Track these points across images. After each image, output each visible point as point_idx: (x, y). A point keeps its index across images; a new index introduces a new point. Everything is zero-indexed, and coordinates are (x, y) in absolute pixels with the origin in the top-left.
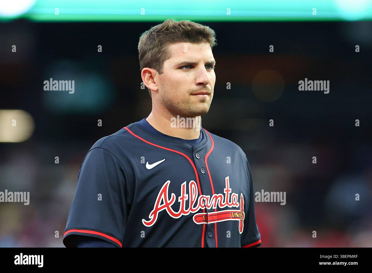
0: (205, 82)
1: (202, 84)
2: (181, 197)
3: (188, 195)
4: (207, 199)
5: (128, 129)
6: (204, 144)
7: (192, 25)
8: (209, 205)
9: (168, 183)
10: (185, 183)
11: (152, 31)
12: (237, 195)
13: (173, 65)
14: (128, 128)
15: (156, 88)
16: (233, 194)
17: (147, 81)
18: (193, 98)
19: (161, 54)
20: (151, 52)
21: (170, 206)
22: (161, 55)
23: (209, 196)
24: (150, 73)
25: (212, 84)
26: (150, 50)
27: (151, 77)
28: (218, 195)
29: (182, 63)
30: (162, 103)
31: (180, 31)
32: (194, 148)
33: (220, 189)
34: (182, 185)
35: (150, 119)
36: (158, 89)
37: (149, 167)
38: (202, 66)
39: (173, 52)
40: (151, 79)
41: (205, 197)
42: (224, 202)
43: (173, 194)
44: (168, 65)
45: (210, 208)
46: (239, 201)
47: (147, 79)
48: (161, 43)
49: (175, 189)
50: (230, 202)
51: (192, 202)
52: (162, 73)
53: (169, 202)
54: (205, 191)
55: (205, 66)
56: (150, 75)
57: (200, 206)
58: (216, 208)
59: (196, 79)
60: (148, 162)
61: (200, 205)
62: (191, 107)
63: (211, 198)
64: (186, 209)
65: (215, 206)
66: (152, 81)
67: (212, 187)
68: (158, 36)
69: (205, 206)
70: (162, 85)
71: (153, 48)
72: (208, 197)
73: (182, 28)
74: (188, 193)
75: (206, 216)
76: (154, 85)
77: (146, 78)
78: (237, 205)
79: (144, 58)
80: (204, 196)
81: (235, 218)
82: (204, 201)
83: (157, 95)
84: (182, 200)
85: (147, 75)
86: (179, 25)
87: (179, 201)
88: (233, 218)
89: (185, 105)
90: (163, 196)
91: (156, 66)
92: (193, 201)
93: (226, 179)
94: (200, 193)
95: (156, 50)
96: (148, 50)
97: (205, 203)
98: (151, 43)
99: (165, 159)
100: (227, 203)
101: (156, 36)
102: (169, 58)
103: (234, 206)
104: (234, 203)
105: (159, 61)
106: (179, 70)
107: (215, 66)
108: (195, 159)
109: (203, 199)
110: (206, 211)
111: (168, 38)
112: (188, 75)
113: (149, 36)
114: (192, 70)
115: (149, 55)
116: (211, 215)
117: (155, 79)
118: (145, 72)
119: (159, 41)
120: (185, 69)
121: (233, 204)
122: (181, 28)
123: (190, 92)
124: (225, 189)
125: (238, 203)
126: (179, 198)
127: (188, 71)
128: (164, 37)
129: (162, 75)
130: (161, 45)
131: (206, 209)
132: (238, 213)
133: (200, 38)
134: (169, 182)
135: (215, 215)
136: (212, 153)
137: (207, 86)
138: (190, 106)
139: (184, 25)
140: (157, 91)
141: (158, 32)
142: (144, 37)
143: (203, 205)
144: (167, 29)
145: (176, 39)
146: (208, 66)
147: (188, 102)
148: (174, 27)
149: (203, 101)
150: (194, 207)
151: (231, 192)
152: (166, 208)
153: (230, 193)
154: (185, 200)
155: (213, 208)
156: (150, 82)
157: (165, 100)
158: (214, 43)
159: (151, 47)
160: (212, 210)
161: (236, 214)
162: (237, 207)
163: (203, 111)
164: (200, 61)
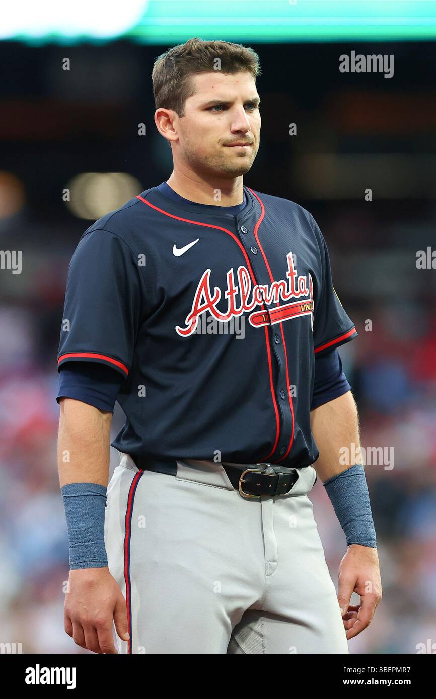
0: (243, 129)
1: (241, 133)
2: (229, 291)
3: (237, 287)
4: (265, 290)
5: (142, 199)
6: (250, 212)
7: (225, 49)
8: (268, 298)
9: (208, 273)
10: (232, 270)
11: (170, 55)
12: (305, 277)
13: (199, 104)
14: (141, 196)
15: (174, 138)
16: (300, 277)
17: (162, 126)
18: (227, 151)
19: (181, 87)
20: (169, 86)
21: (214, 305)
22: (181, 91)
23: (267, 286)
24: (167, 115)
25: (256, 131)
26: (166, 82)
27: (169, 122)
28: (278, 283)
29: (210, 103)
30: (184, 159)
31: (208, 57)
32: (238, 219)
33: (280, 272)
34: (228, 274)
35: (173, 182)
36: (178, 139)
37: (177, 252)
38: (239, 107)
39: (198, 85)
40: (168, 124)
41: (262, 288)
42: (288, 291)
43: (216, 288)
44: (191, 105)
45: (269, 303)
46: (308, 287)
47: (163, 124)
48: (181, 74)
49: (219, 280)
50: (297, 290)
51: (244, 297)
52: (183, 116)
53: (212, 300)
54: (260, 279)
55: (244, 106)
56: (166, 118)
57: (256, 302)
58: (278, 301)
59: (230, 126)
60: (175, 245)
61: (256, 299)
62: (225, 163)
63: (270, 287)
64: (237, 308)
65: (276, 299)
66: (170, 127)
67: (270, 272)
68: (177, 62)
69: (263, 300)
70: (184, 133)
71: (170, 80)
72: (266, 288)
73: (210, 52)
74: (237, 284)
75: (267, 314)
76: (172, 134)
77: (161, 123)
78: (306, 293)
79: (159, 93)
80: (260, 286)
81: (306, 311)
82: (261, 293)
83: (177, 147)
84: (229, 296)
85: (163, 119)
86: (206, 47)
87: (226, 298)
88: (303, 312)
89: (216, 160)
90: (203, 292)
91: (175, 106)
92: (245, 294)
93: (288, 256)
94: (255, 282)
95: (173, 83)
96: (164, 82)
97: (262, 296)
98: (168, 73)
99: (198, 239)
100: (293, 292)
101: (174, 62)
102: (192, 95)
103: (303, 295)
104: (302, 290)
105: (179, 99)
106: (207, 112)
107: (259, 105)
108: (241, 235)
109: (260, 291)
110: (265, 307)
111: (190, 66)
112: (219, 119)
113: (166, 63)
114: (225, 112)
115: (165, 89)
116: (274, 313)
117: (174, 124)
118: (160, 114)
119: (179, 70)
120: (215, 110)
121: (301, 292)
122: (208, 53)
123: (223, 142)
124: (288, 273)
125: (307, 290)
126: (226, 292)
127: (219, 113)
128: (185, 65)
129: (183, 118)
130: (181, 75)
131: (265, 305)
132: (309, 304)
133: (237, 65)
134: (209, 271)
135: (278, 311)
136: (263, 222)
137: (247, 134)
138: (223, 162)
139: (213, 48)
140: (177, 141)
141: (177, 57)
142: (160, 62)
143: (260, 300)
144: (190, 53)
145: (202, 68)
146: (249, 105)
147: (219, 155)
148: (199, 50)
149: (242, 155)
150: (249, 303)
151: (296, 275)
152: (209, 309)
153: (296, 277)
154: (234, 294)
155: (275, 302)
156: (167, 128)
157: (188, 154)
158: (257, 72)
159: (169, 77)
160: (273, 305)
161: (307, 306)
162: (307, 295)
163: (242, 168)
164: (236, 99)
